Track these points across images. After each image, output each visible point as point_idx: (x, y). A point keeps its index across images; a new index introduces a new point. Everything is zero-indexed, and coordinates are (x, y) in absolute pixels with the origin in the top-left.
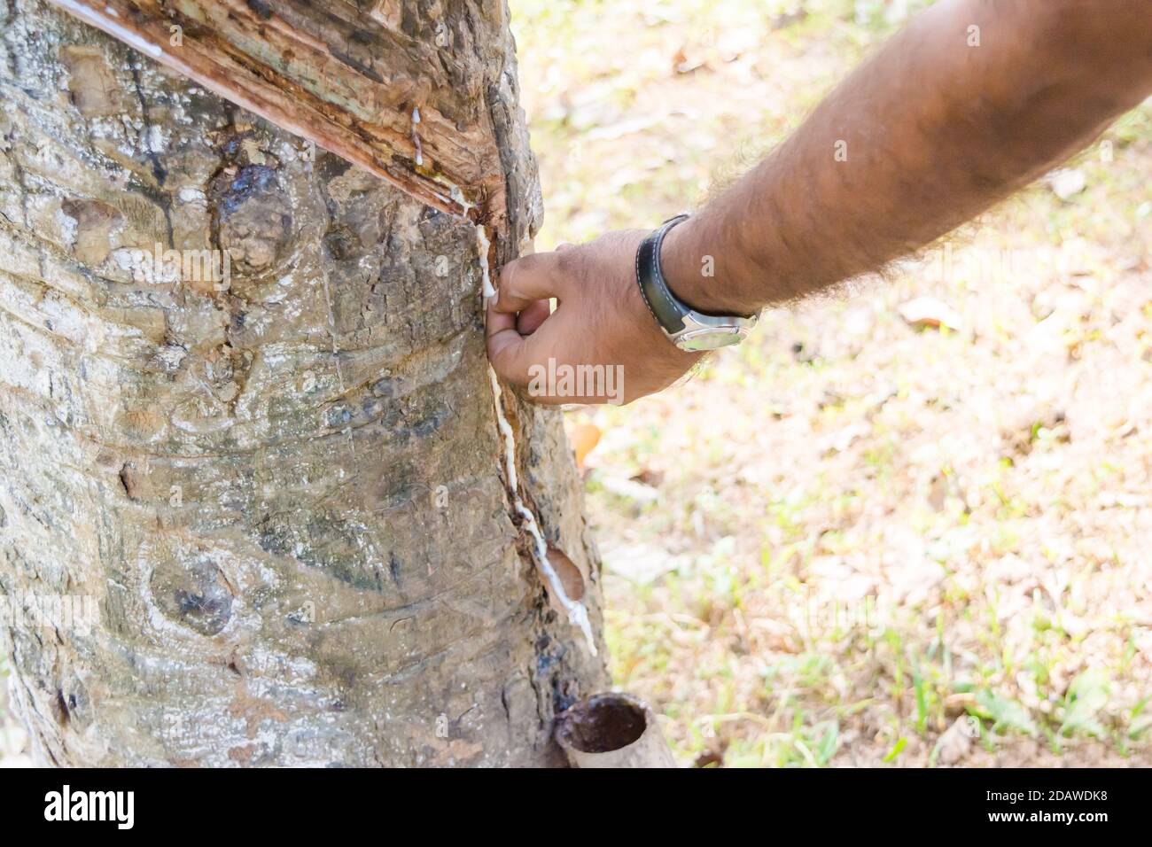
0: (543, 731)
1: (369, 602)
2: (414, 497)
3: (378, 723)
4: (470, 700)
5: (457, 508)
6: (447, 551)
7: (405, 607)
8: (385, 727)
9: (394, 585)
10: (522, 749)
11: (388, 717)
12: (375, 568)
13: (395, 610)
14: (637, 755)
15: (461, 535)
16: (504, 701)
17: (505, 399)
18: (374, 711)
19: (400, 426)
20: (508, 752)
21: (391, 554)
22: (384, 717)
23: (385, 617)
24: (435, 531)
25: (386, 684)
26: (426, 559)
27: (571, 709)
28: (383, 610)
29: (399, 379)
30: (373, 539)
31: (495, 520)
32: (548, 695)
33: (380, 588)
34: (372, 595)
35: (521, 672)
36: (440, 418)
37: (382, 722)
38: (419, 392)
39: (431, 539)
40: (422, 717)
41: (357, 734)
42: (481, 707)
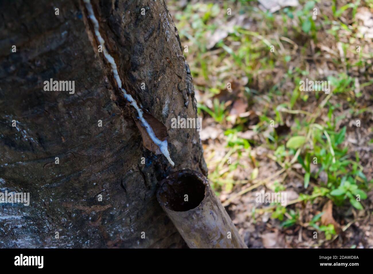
0: (150, 191)
1: (28, 156)
2: (46, 108)
3: (45, 203)
4: (101, 188)
5: (77, 109)
6: (73, 130)
7: (50, 157)
8: (49, 204)
9: (42, 148)
10: (136, 202)
11: (51, 200)
12: (29, 140)
13: (44, 159)
14: (196, 214)
15: (82, 121)
16: (122, 185)
17: (108, 45)
18: (43, 198)
19: (30, 76)
20: (128, 205)
21: (37, 134)
22: (49, 200)
23: (39, 162)
24: (64, 122)
25: (47, 188)
26: (60, 134)
27: (167, 177)
28: (37, 159)
29: (26, 51)
30: (25, 128)
31: (105, 109)
32: (152, 175)
33: (33, 150)
34: (29, 153)
35: (133, 170)
36: (57, 68)
37: (48, 203)
38: (41, 56)
39: (62, 125)
40: (72, 198)
41: (35, 207)
42: (107, 191)
